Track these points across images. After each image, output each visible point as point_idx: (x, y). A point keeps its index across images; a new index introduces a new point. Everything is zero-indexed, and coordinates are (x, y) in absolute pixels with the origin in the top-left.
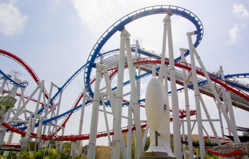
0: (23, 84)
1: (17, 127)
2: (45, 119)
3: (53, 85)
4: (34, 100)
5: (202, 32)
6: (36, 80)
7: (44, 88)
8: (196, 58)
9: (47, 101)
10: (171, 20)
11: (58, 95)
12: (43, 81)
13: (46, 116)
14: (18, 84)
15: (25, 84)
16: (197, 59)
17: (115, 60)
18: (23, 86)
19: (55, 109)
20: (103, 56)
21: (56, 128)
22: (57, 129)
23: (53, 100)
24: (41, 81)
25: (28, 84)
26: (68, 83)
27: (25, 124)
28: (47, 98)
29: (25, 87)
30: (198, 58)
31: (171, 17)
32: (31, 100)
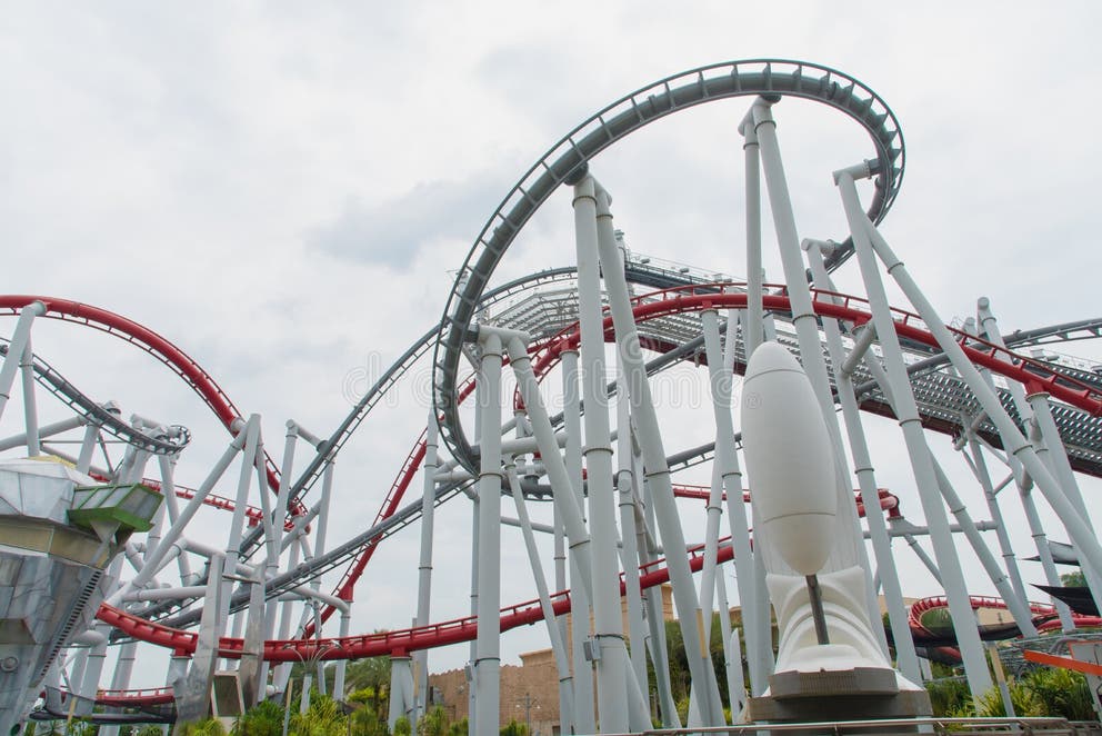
0: (168, 438)
1: (153, 618)
2: (271, 576)
3: (295, 432)
4: (218, 500)
5: (898, 164)
6: (225, 414)
7: (259, 445)
8: (886, 269)
9: (273, 500)
10: (774, 119)
11: (318, 472)
12: (256, 418)
13: (270, 563)
14: (147, 442)
15: (176, 440)
16: (889, 272)
17: (535, 315)
18: (168, 449)
19: (308, 530)
20: (486, 303)
21: (316, 610)
22: (322, 612)
23: (300, 496)
24: (247, 418)
25: (187, 437)
26: (356, 421)
27: (184, 604)
28: (275, 486)
29: (177, 449)
30: (895, 268)
31: (774, 107)
32: (207, 502)
